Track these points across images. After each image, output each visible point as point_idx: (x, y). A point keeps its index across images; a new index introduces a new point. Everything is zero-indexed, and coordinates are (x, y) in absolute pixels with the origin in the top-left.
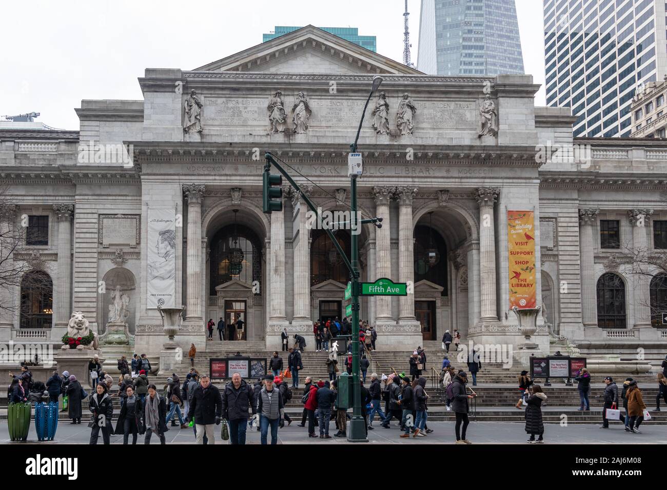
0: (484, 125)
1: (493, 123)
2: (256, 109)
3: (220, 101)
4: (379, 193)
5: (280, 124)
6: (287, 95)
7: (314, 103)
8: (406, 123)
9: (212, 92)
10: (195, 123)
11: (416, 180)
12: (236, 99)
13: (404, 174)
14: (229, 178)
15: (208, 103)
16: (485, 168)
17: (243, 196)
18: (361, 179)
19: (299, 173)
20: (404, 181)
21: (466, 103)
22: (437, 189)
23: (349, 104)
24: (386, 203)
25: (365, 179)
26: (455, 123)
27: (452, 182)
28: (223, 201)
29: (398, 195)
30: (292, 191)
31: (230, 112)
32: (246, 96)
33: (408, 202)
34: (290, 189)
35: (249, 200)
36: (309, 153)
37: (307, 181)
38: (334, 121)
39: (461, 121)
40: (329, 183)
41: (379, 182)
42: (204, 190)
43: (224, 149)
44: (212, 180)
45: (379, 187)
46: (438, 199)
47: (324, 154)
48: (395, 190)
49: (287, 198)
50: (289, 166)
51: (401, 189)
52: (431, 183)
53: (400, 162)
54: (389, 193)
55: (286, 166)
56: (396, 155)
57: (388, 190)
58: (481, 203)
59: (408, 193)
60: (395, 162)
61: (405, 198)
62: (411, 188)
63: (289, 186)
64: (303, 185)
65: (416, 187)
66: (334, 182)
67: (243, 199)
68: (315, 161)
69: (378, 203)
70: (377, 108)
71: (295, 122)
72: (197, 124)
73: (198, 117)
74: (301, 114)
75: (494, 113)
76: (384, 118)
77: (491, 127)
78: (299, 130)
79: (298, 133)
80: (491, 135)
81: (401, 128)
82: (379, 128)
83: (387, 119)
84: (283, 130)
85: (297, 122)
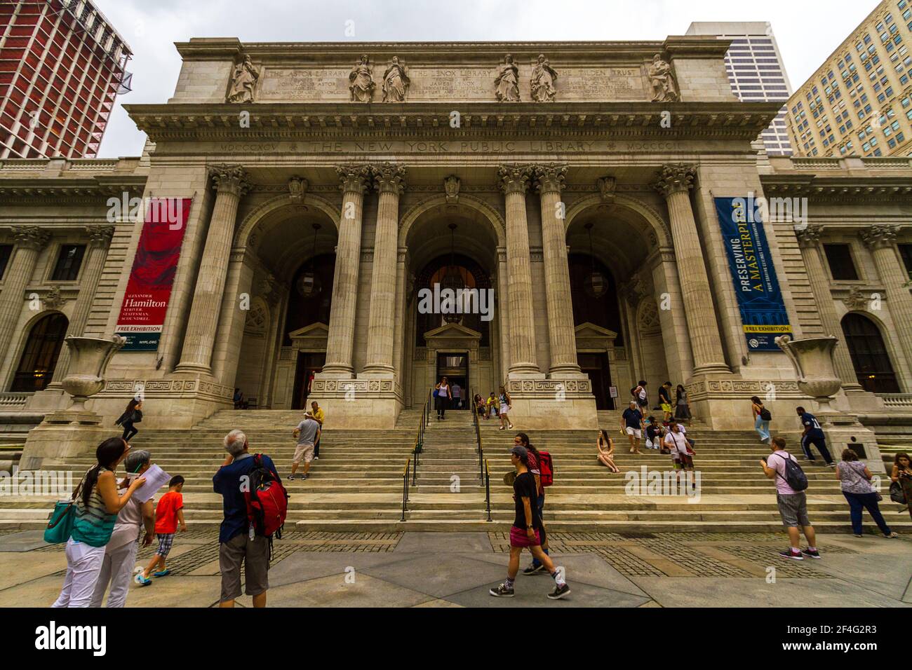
0: (656, 89)
1: (671, 86)
2: (335, 81)
3: (286, 72)
4: (507, 174)
5: (363, 92)
6: (378, 64)
7: (414, 74)
8: (543, 87)
9: (277, 63)
10: (244, 92)
11: (564, 157)
12: (308, 71)
13: (544, 150)
14: (280, 158)
15: (269, 75)
16: (669, 142)
17: (309, 191)
18: (480, 157)
19: (385, 150)
20: (545, 160)
21: (627, 69)
22: (597, 176)
23: (463, 73)
24: (519, 189)
25: (486, 158)
26: (614, 92)
27: (619, 160)
28: (278, 197)
29: (538, 180)
30: (374, 174)
31: (299, 85)
32: (322, 67)
33: (553, 187)
34: (370, 172)
35: (318, 195)
36: (399, 121)
37: (398, 161)
38: (442, 92)
39: (625, 89)
40: (431, 162)
41: (507, 160)
42: (240, 175)
43: (271, 114)
44: (256, 161)
45: (508, 166)
46: (599, 192)
47: (422, 120)
48: (532, 170)
49: (367, 186)
50: (372, 142)
51: (542, 168)
52: (587, 162)
53: (538, 134)
54: (523, 176)
55: (367, 143)
56: (530, 120)
57: (521, 170)
58: (668, 189)
59: (552, 173)
60: (530, 134)
61: (548, 181)
62: (556, 168)
63: (368, 165)
64: (389, 164)
65: (564, 165)
66: (438, 162)
67: (308, 194)
68: (410, 134)
69: (506, 191)
70: (502, 73)
71: (385, 89)
72: (245, 94)
73: (249, 86)
74: (393, 79)
75: (670, 74)
76: (511, 82)
77: (669, 91)
78: (389, 98)
79: (388, 102)
80: (670, 101)
81: (537, 95)
82: (505, 96)
83: (516, 84)
84: (368, 100)
85: (387, 89)
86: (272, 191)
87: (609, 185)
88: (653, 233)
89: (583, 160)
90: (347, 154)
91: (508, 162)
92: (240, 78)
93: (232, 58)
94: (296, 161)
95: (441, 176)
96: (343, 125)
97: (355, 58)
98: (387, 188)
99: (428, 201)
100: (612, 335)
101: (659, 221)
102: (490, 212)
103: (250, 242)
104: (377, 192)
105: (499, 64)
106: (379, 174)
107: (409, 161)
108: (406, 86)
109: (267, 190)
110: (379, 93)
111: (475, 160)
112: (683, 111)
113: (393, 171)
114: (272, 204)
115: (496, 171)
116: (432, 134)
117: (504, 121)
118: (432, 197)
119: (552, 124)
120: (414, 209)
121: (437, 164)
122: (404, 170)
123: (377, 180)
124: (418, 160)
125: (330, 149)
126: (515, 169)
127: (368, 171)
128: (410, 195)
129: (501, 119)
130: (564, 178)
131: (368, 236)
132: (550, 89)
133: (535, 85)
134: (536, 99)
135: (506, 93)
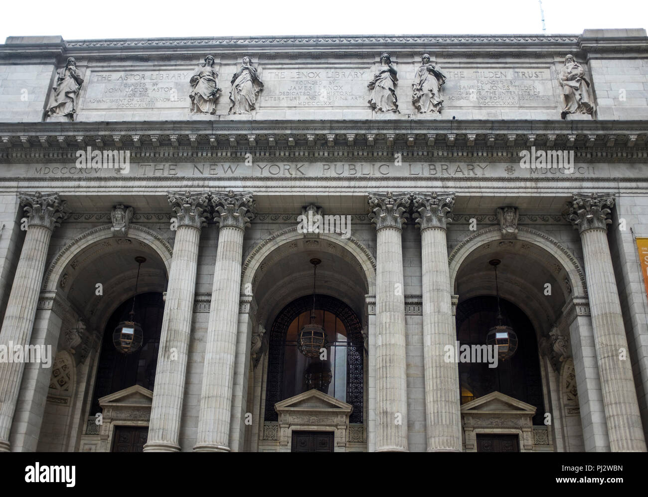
0: (568, 98)
1: (585, 95)
2: (172, 85)
3: (115, 75)
4: (378, 205)
5: (205, 101)
6: (226, 65)
7: (268, 76)
8: (427, 95)
9: (105, 64)
10: (65, 103)
11: (451, 184)
12: (141, 73)
13: (426, 174)
14: (103, 183)
15: (95, 79)
16: (580, 165)
17: (134, 220)
18: (346, 183)
19: (229, 174)
20: (427, 187)
21: (534, 70)
22: (494, 206)
23: (330, 75)
24: (393, 224)
25: (352, 183)
26: (516, 98)
27: (519, 188)
28: (97, 228)
29: (417, 212)
30: (214, 204)
31: (129, 90)
32: (158, 68)
33: (435, 222)
34: (210, 200)
35: (145, 226)
36: (247, 139)
37: (244, 187)
38: (303, 98)
39: (528, 96)
40: (285, 190)
41: (379, 187)
42: (56, 204)
43: (96, 133)
44: (74, 187)
45: (379, 195)
46: (499, 224)
47: (275, 138)
48: (409, 201)
49: (206, 218)
50: (213, 164)
51: (421, 198)
52: (478, 190)
53: (418, 154)
54: (398, 207)
55: (207, 164)
56: (408, 139)
57: (395, 200)
58: (580, 225)
59: (434, 204)
60: (408, 154)
61: (429, 215)
62: (439, 198)
63: (208, 193)
64: (233, 192)
65: (450, 194)
66: (293, 189)
67: (133, 225)
68: (260, 154)
69: (378, 226)
70: (377, 77)
71: (233, 98)
72: (67, 105)
73: (72, 95)
74: (242, 85)
75: (584, 79)
76: (387, 88)
77: (582, 101)
78: (237, 109)
79: (235, 113)
80: (584, 113)
81: (420, 104)
82: (380, 105)
83: (394, 91)
84: (211, 111)
85: (235, 98)
86: (90, 220)
87: (510, 216)
88: (567, 278)
89: (474, 188)
90: (183, 179)
91: (381, 190)
92: (62, 86)
93: (54, 60)
94: (122, 187)
95: (298, 205)
96: (180, 144)
97: (197, 57)
98: (230, 221)
99: (282, 234)
100: (530, 409)
101: (574, 263)
102: (358, 250)
103: (61, 285)
104: (218, 224)
105: (374, 63)
106: (221, 205)
107: (258, 187)
108: (258, 92)
109: (84, 220)
110: (224, 100)
111: (339, 187)
112: (594, 130)
113: (237, 200)
114: (90, 237)
115: (366, 199)
116: (287, 154)
117: (376, 140)
118: (286, 230)
119: (435, 143)
120: (264, 245)
121: (292, 192)
122: (251, 200)
123: (218, 212)
124: (269, 187)
125: (163, 172)
126: (388, 200)
127: (207, 201)
128: (259, 227)
129: (371, 138)
130: (449, 210)
131: (205, 279)
132: (435, 97)
133: (417, 92)
134: (418, 108)
135: (381, 102)
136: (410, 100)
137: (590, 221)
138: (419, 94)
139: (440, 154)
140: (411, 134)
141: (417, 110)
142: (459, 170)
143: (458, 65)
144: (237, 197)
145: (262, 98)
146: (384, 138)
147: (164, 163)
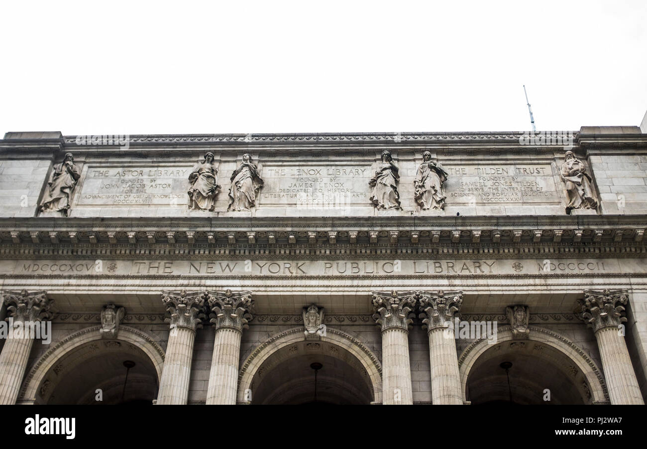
0: (571, 193)
2: (170, 182)
3: (113, 171)
4: (383, 305)
5: (204, 198)
6: (225, 162)
7: (268, 173)
8: (429, 192)
9: (103, 160)
10: (59, 199)
11: (457, 282)
12: (139, 169)
13: (432, 272)
14: (94, 282)
15: (92, 175)
16: (589, 261)
17: (125, 321)
18: (348, 282)
19: (227, 273)
20: (432, 286)
21: (535, 167)
22: (504, 304)
23: (331, 172)
24: (399, 324)
25: (356, 282)
26: (519, 194)
27: (529, 285)
28: (85, 330)
29: (424, 312)
30: (210, 304)
31: (126, 187)
32: (156, 164)
33: (443, 323)
34: (206, 300)
35: (136, 328)
36: (246, 237)
37: (242, 286)
39: (531, 191)
40: (285, 289)
41: (383, 286)
42: (43, 304)
43: (90, 229)
44: (64, 285)
45: (383, 294)
46: (509, 324)
47: (275, 236)
48: (415, 300)
49: (201, 319)
50: (211, 262)
51: (428, 297)
52: (486, 288)
53: (422, 252)
54: (403, 307)
55: (204, 262)
56: (411, 236)
57: (401, 300)
58: (594, 323)
59: (441, 304)
60: (412, 252)
61: (437, 315)
62: (446, 297)
63: (204, 293)
64: (231, 291)
65: (457, 293)
66: (294, 289)
67: (123, 327)
68: (260, 252)
69: (383, 327)
70: (378, 174)
71: (232, 195)
72: (62, 200)
73: (67, 191)
74: (242, 182)
75: (586, 175)
76: (389, 185)
77: (586, 197)
78: (236, 206)
79: (234, 210)
80: (588, 208)
81: (422, 201)
82: (382, 202)
83: (396, 188)
84: (210, 208)
85: (234, 195)
86: (78, 321)
87: (520, 315)
88: (585, 381)
89: (482, 286)
90: (178, 277)
91: (385, 289)
92: (58, 181)
93: (51, 156)
94: (114, 286)
95: (298, 305)
96: (176, 241)
97: (197, 154)
98: (227, 323)
99: (281, 336)
101: (591, 365)
102: (362, 353)
103: (41, 392)
104: (213, 325)
105: (375, 161)
106: (218, 305)
107: (257, 286)
108: (258, 189)
109: (71, 321)
110: (223, 197)
111: (341, 286)
112: (600, 225)
113: (235, 300)
114: (76, 339)
115: (369, 299)
116: (288, 252)
117: (379, 237)
118: (286, 331)
119: (440, 240)
120: (262, 349)
121: (292, 291)
122: (250, 300)
123: (214, 312)
124: (268, 286)
125: (158, 270)
126: (393, 299)
127: (203, 300)
128: (257, 328)
129: (374, 235)
130: (457, 309)
131: (198, 386)
132: (438, 194)
133: (419, 189)
134: (421, 205)
135: (383, 198)
136: (413, 196)
137: (605, 319)
138: (421, 190)
139: (445, 251)
140: (415, 231)
141: (419, 207)
142: (465, 267)
143: (459, 162)
144: (235, 297)
145: (262, 194)
146: (388, 235)
147: (159, 261)
